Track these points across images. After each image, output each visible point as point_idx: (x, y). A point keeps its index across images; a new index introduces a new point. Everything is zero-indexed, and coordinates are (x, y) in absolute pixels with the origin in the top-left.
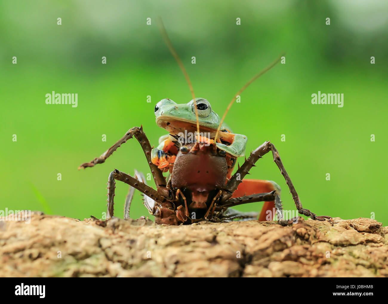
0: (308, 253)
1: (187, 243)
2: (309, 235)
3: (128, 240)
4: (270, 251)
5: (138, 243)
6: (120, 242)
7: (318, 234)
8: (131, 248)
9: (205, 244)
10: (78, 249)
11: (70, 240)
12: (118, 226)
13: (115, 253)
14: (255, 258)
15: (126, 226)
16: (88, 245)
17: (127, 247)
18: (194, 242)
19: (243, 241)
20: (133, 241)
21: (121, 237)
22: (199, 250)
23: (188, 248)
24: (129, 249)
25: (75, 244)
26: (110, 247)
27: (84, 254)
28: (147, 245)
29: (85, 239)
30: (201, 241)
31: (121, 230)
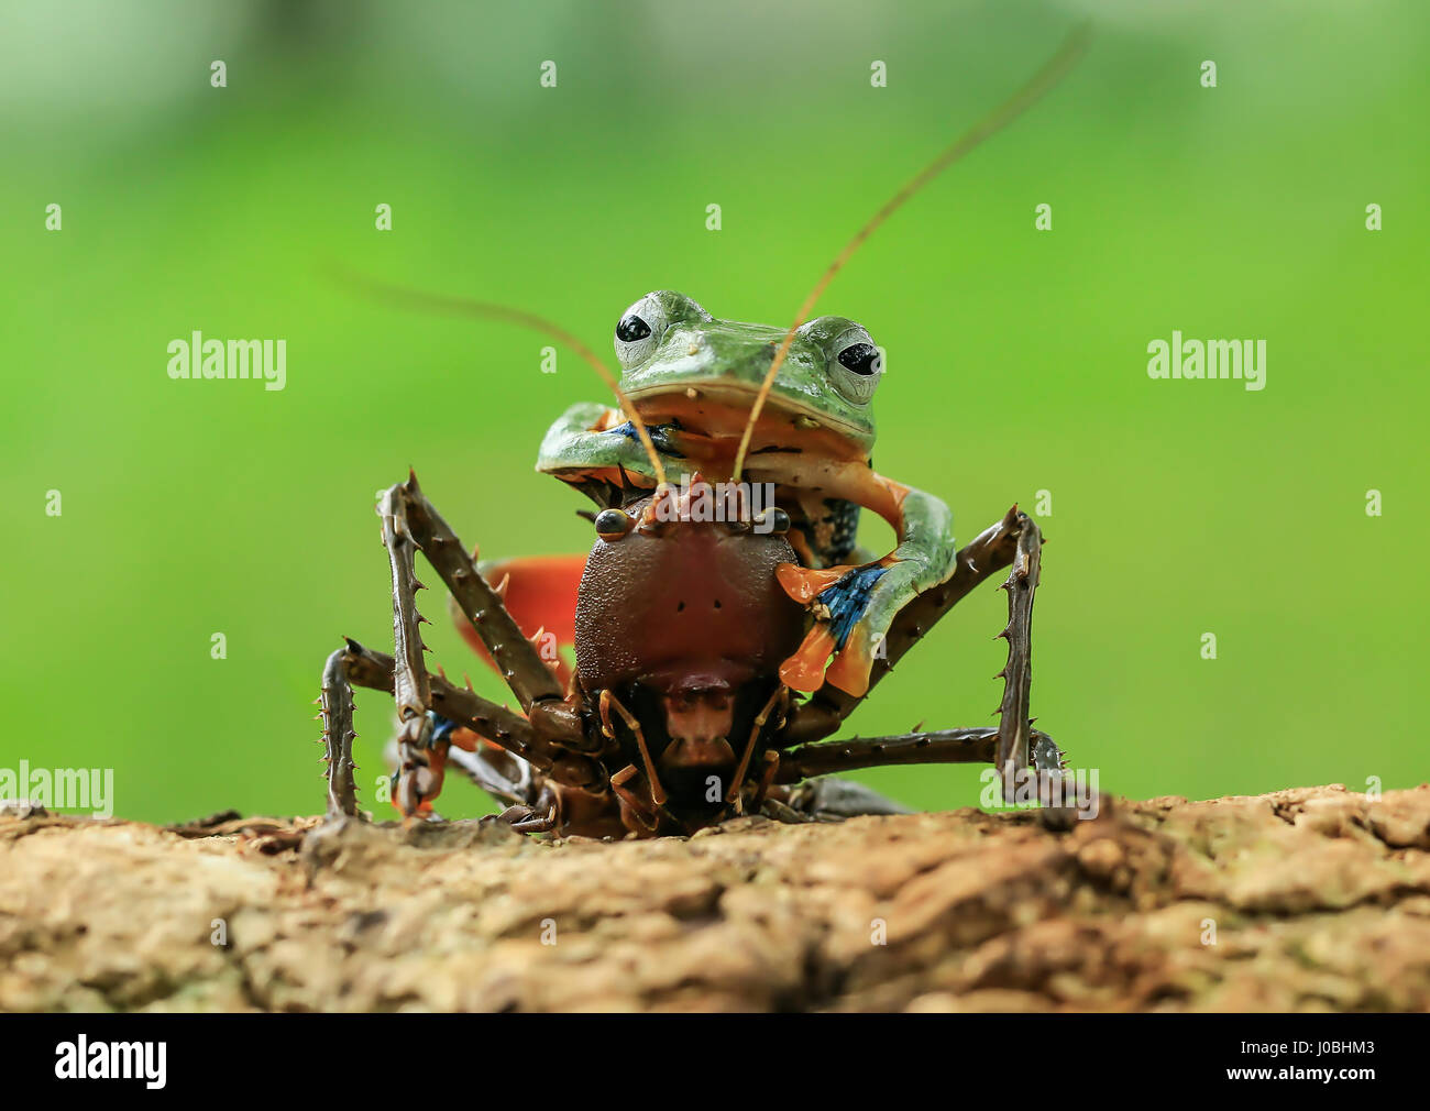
0: (1094, 955)
1: (588, 923)
2: (1133, 872)
3: (354, 913)
4: (930, 947)
5: (392, 930)
6: (311, 926)
7: (1178, 865)
8: (350, 948)
9: (660, 923)
10: (124, 961)
11: (103, 922)
12: (334, 855)
13: (278, 975)
14: (857, 982)
15: (372, 853)
16: (171, 942)
17: (335, 945)
18: (619, 915)
19: (825, 907)
20: (370, 920)
21: (329, 903)
22: (624, 951)
23: (581, 946)
24: (341, 953)
25: (120, 940)
26: (262, 949)
27: (148, 978)
28: (426, 936)
29: (168, 916)
30: (651, 910)
31: (342, 873)
